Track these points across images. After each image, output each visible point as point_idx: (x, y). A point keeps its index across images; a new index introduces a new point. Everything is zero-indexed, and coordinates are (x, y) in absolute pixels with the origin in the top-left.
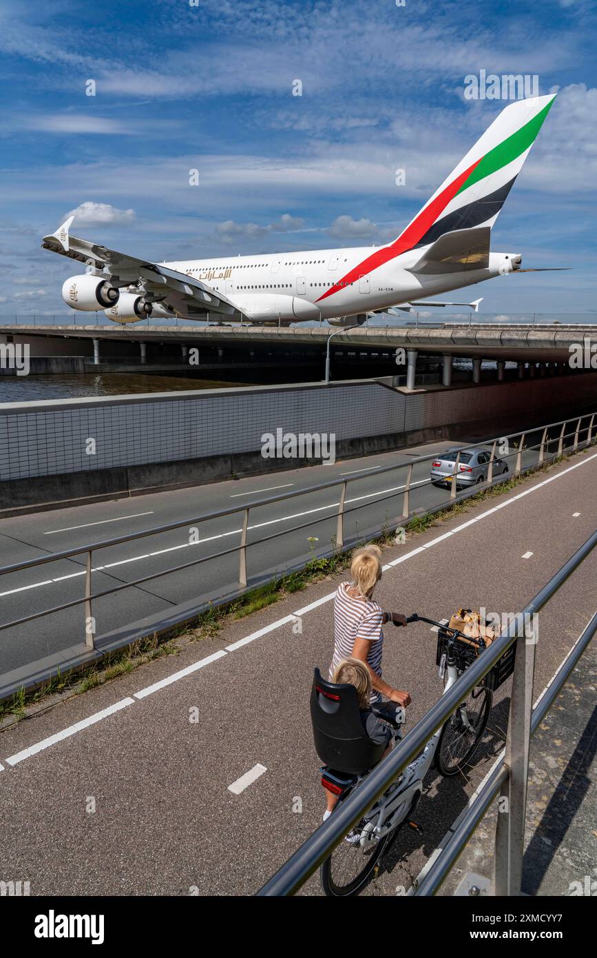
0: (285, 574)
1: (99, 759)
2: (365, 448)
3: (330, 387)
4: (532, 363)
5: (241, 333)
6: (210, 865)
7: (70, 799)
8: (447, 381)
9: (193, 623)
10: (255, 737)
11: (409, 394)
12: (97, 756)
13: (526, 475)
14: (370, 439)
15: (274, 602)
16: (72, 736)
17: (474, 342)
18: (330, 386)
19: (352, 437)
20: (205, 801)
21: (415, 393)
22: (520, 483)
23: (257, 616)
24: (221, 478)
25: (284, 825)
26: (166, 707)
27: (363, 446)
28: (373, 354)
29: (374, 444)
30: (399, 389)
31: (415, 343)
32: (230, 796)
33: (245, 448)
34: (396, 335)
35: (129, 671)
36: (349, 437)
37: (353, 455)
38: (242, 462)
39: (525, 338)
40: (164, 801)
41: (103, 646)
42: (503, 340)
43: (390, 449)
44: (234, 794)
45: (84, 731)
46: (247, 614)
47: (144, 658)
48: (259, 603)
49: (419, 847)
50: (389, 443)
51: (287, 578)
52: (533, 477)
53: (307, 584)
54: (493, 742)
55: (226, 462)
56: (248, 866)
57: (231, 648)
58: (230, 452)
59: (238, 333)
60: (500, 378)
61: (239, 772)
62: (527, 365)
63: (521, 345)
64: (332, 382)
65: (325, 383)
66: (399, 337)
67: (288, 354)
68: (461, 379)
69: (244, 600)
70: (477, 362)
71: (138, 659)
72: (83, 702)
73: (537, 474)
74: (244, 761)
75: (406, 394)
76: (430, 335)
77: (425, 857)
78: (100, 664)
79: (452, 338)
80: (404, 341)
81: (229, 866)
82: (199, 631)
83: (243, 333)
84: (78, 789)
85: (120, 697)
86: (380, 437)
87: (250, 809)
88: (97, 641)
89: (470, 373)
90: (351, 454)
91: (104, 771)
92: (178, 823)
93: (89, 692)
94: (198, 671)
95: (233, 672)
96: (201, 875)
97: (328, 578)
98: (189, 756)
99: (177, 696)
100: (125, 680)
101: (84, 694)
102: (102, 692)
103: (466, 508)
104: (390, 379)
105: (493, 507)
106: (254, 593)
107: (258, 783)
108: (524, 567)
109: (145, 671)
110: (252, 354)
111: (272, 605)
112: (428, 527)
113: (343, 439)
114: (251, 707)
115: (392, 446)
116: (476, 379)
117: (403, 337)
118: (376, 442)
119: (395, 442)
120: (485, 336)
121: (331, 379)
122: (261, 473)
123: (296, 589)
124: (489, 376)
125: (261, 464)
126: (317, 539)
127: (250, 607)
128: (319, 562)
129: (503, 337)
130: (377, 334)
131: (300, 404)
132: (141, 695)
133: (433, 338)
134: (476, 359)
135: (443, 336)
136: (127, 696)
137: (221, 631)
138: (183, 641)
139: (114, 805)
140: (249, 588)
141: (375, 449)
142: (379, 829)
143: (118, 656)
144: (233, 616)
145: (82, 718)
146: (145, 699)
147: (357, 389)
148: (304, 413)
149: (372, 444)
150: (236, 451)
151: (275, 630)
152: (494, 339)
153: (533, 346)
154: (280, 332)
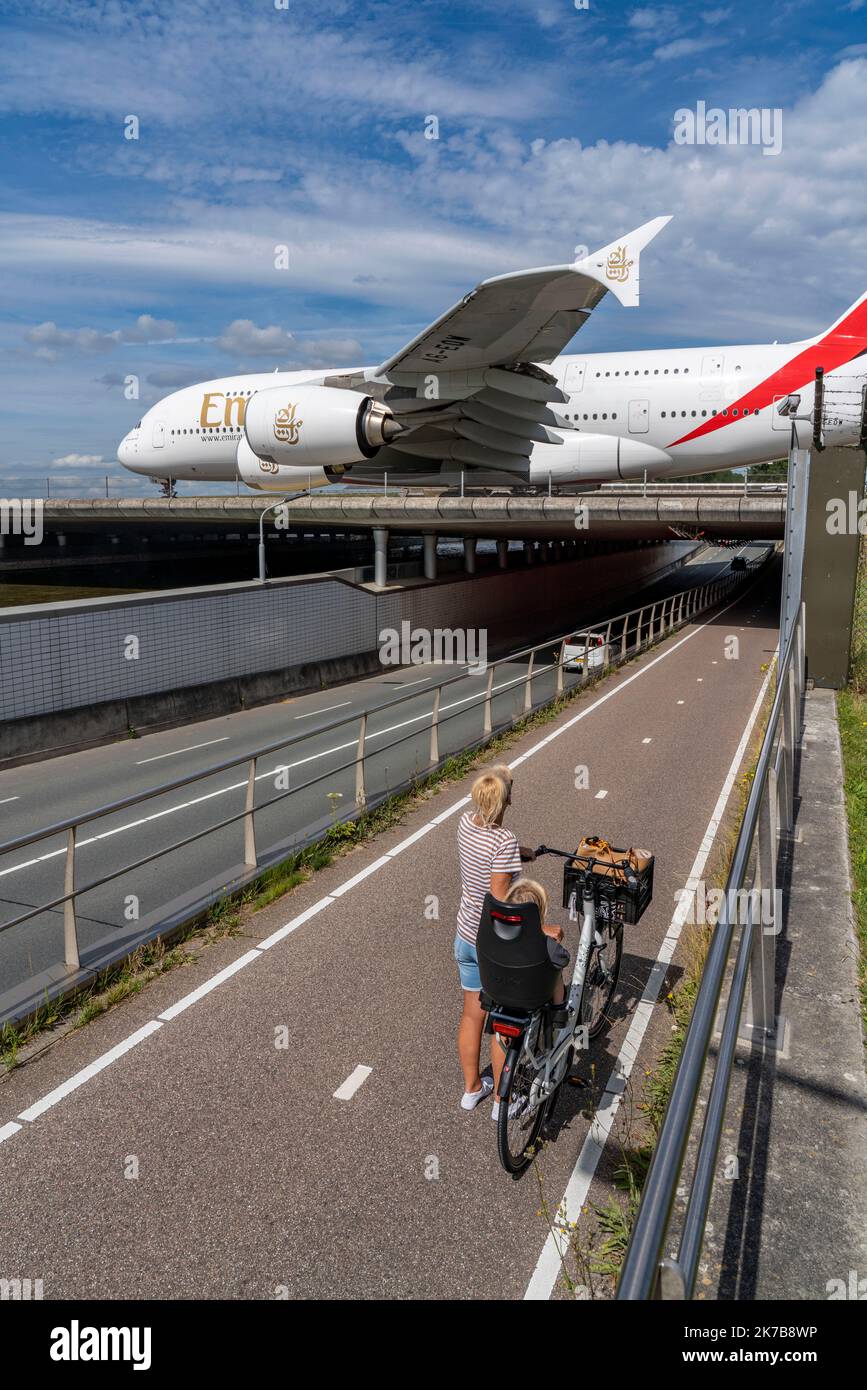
0: (305, 847)
1: (150, 1095)
2: (324, 677)
3: (268, 588)
4: (543, 541)
5: (107, 509)
6: (348, 1173)
7: (134, 1142)
8: (430, 572)
9: (202, 921)
10: (343, 1038)
11: (381, 593)
12: (144, 1092)
13: (570, 696)
14: (329, 663)
15: (299, 883)
16: (97, 1075)
17: (470, 513)
18: (267, 586)
19: (304, 661)
20: (311, 1114)
21: (388, 592)
22: (566, 707)
23: (281, 904)
24: (112, 737)
25: (418, 1120)
26: (209, 1024)
27: (320, 675)
28: (305, 536)
29: (336, 671)
30: (364, 585)
31: (385, 517)
32: (339, 1103)
33: (145, 688)
34: (356, 507)
35: (136, 990)
36: (299, 663)
37: (308, 688)
38: (144, 709)
39: (540, 507)
40: (259, 1123)
41: (93, 962)
42: (512, 510)
43: (358, 677)
44: (343, 1101)
45: (112, 1068)
46: (268, 903)
47: (150, 972)
48: (280, 887)
49: (577, 1113)
50: (356, 668)
51: (307, 851)
52: (580, 698)
53: (334, 858)
54: (624, 1000)
55: (118, 712)
56: (393, 1165)
57: (266, 944)
58: (124, 695)
59: (102, 509)
60: (502, 564)
61: (340, 1078)
62: (536, 545)
63: (536, 518)
64: (270, 580)
65: (260, 581)
66: (361, 509)
67: (172, 539)
68: (451, 568)
69: (259, 885)
70: (470, 542)
71: (145, 974)
72: (90, 1035)
73: (583, 693)
74: (340, 1065)
75: (376, 594)
76: (407, 506)
77: (588, 1121)
78: (96, 986)
79: (438, 510)
80: (368, 515)
81: (372, 1170)
82: (211, 931)
83: (112, 509)
84: (139, 1131)
85: (139, 1023)
86: (343, 660)
87: (370, 1112)
88: (84, 955)
89: (460, 559)
90: (303, 687)
91: (163, 1106)
92: (290, 1141)
93: (91, 1022)
94: (233, 977)
95: (281, 972)
96: (342, 1185)
97: (358, 848)
98: (268, 1071)
99: (218, 1009)
100: (137, 1002)
101: (87, 1027)
102: (112, 1019)
103: (507, 744)
104: (352, 573)
105: (541, 739)
106: (269, 875)
107: (368, 1084)
108: (602, 809)
109: (160, 988)
110: (115, 541)
111: (297, 888)
112: (466, 772)
113: (291, 664)
114: (322, 1007)
115: (362, 671)
116: (470, 567)
117: (366, 510)
118: (338, 667)
119: (366, 666)
120: (485, 506)
121: (267, 576)
122: (173, 726)
123: (322, 865)
124: (486, 563)
125: (173, 712)
126: (341, 795)
127: (271, 893)
128: (343, 826)
129: (511, 506)
130: (326, 506)
131: (225, 615)
132: (169, 1014)
133: (412, 510)
134: (469, 538)
135: (425, 507)
136: (149, 1020)
137: (242, 928)
138: (193, 946)
139: (197, 1138)
140: (261, 869)
141: (337, 679)
142: (547, 1084)
143: (117, 972)
144: (248, 909)
145: (100, 1054)
146: (176, 1019)
147: (306, 589)
148: (231, 628)
149: (333, 671)
150: (132, 693)
151: (314, 918)
152: (498, 510)
153: (551, 517)
154: (172, 506)
